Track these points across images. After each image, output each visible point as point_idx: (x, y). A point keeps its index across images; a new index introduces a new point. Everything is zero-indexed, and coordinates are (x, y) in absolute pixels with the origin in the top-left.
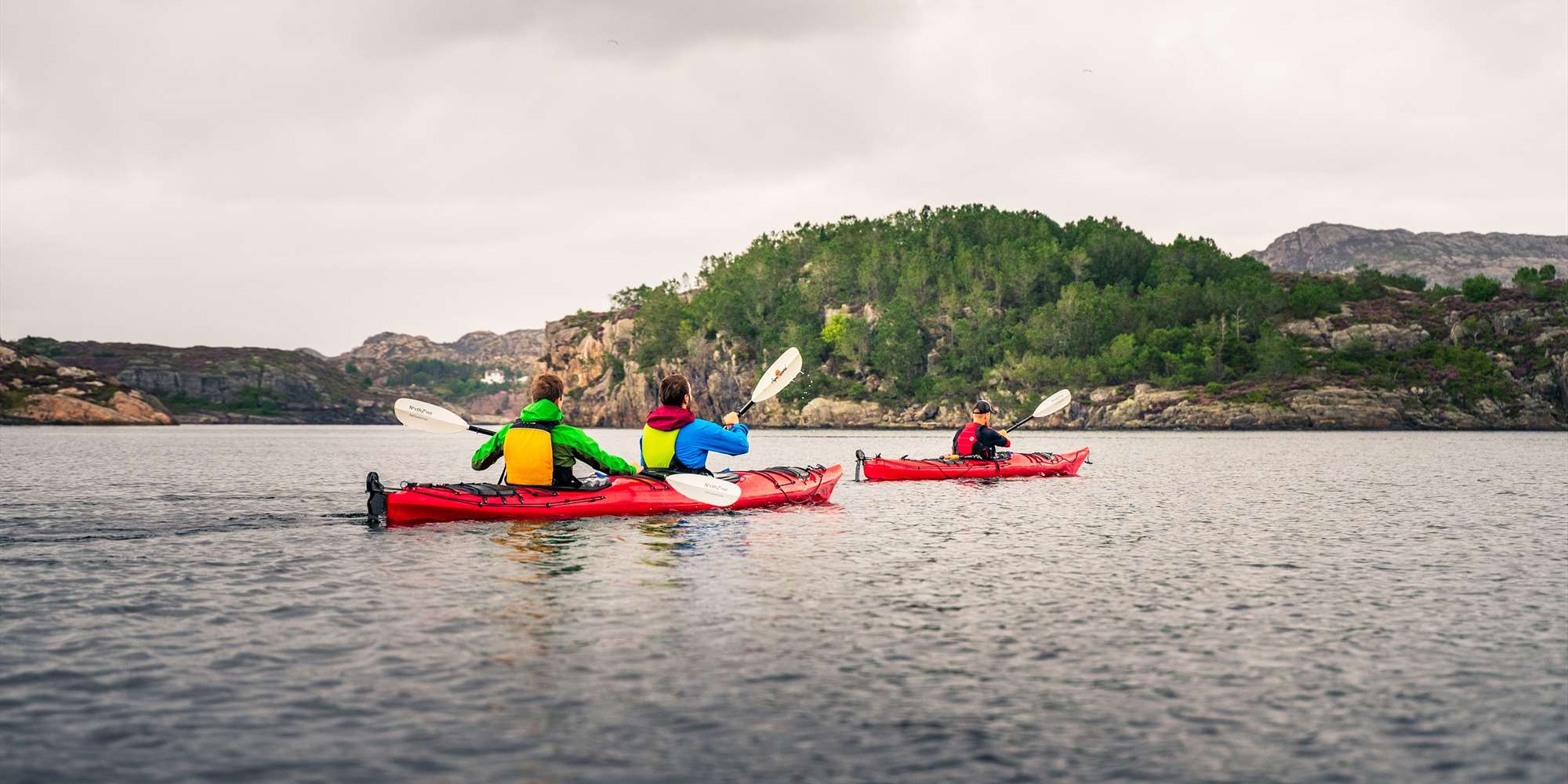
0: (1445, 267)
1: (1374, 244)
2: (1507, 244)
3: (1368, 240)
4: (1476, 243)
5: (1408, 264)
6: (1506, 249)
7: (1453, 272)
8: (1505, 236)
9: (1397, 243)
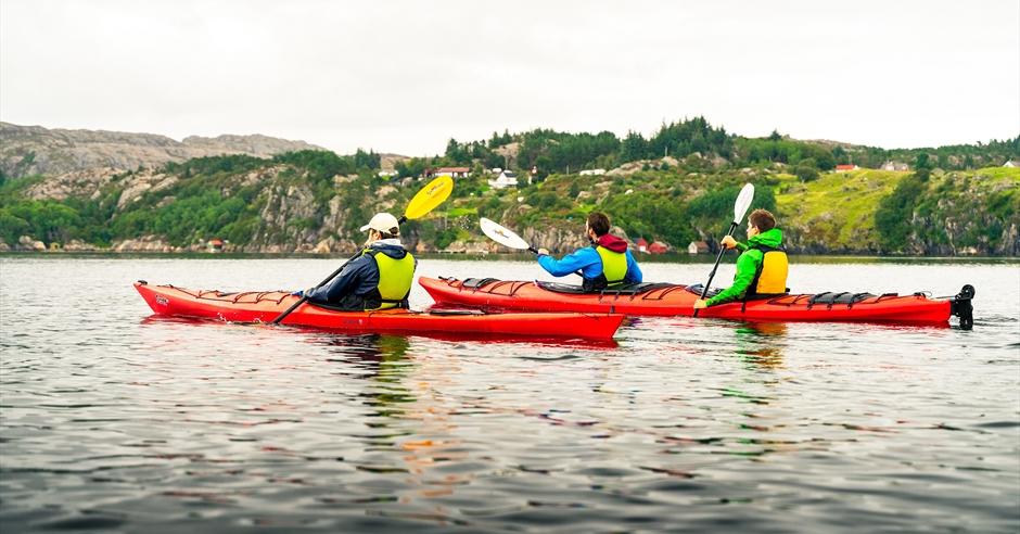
0: (49, 146)
1: (18, 134)
2: (106, 136)
3: (15, 132)
4: (86, 135)
5: (25, 144)
6: (104, 139)
7: (54, 149)
8: (107, 132)
9: (34, 134)
